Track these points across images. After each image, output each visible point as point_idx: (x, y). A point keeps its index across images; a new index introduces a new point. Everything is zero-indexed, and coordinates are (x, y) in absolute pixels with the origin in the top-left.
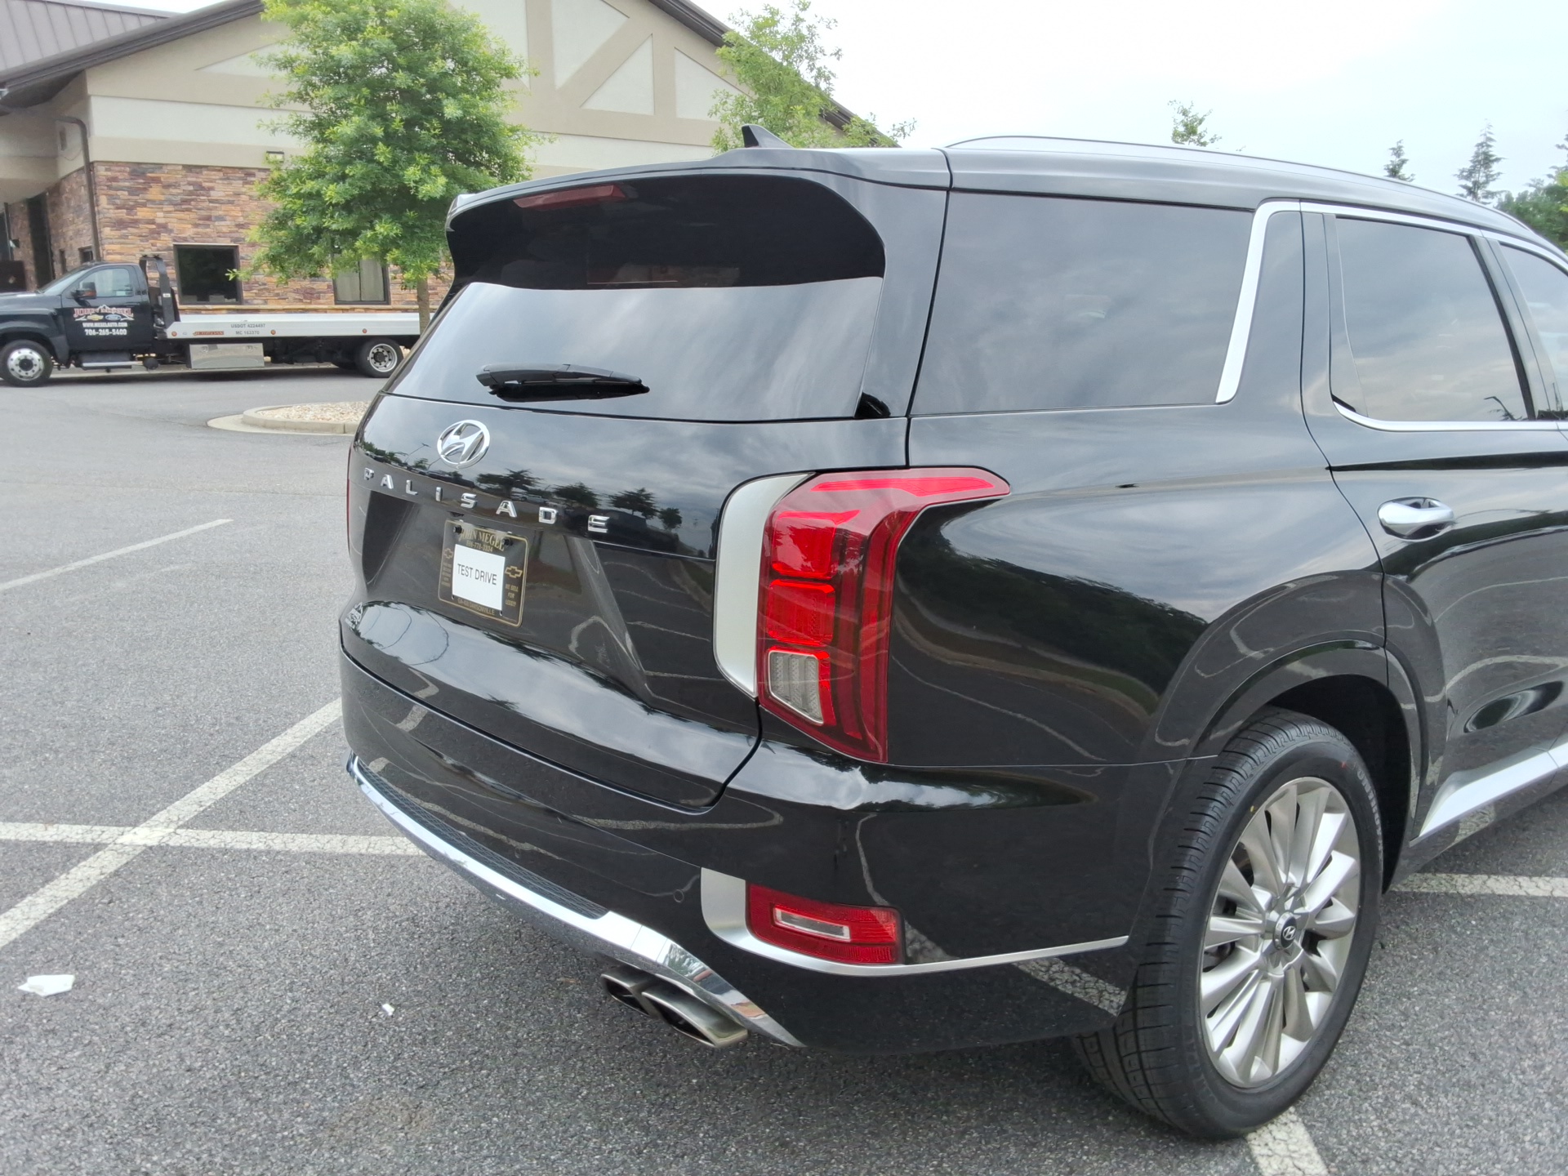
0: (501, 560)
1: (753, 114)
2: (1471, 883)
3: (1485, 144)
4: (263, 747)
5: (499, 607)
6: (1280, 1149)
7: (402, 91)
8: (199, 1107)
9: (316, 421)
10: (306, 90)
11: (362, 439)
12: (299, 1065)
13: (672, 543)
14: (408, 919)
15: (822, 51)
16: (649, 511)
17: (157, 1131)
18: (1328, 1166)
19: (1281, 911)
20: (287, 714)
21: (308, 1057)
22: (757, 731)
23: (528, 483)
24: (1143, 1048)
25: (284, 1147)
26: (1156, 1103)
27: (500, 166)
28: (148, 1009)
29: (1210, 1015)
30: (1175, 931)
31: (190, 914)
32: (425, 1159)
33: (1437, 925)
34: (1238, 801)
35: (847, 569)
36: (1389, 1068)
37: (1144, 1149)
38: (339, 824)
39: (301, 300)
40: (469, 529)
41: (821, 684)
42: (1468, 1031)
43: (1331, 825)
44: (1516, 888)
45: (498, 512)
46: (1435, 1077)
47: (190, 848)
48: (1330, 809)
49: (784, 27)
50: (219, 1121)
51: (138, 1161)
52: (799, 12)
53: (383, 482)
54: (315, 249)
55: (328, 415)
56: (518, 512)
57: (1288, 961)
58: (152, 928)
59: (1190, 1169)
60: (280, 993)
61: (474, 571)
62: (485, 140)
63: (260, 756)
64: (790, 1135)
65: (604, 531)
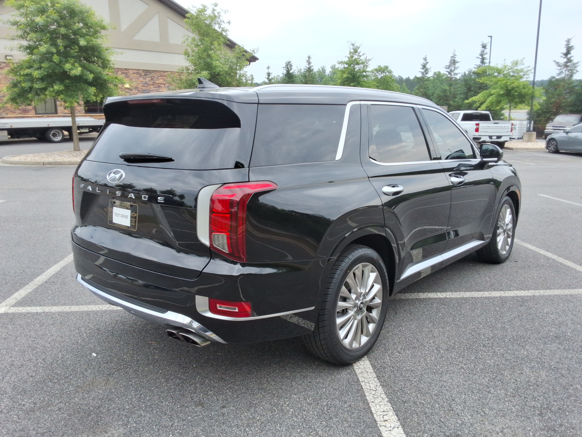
0: (130, 211)
1: (199, 44)
2: (424, 295)
3: (454, 57)
4: (35, 280)
5: (129, 225)
6: (362, 367)
7: (63, 35)
8: (37, 386)
9: (31, 161)
10: (24, 34)
11: (77, 174)
12: (67, 372)
13: (182, 204)
14: (96, 329)
15: (223, 22)
16: (174, 195)
17: (25, 393)
18: (374, 370)
19: (359, 300)
20: (41, 269)
21: (70, 370)
22: (210, 255)
23: (134, 187)
24: (321, 339)
25: (67, 394)
26: (326, 355)
27: (102, 63)
28: (13, 361)
29: (340, 329)
30: (328, 306)
31: (21, 333)
32: (112, 393)
33: (412, 307)
34: (344, 269)
35: (234, 210)
36: (394, 345)
37: (325, 370)
38: (67, 303)
39: (21, 113)
40: (118, 202)
41: (228, 243)
42: (416, 334)
43: (373, 276)
44: (436, 296)
45: (129, 197)
46: (406, 346)
47: (16, 313)
48: (372, 272)
49: (209, 12)
50: (44, 389)
51: (20, 402)
52: (214, 7)
53: (88, 188)
54: (30, 95)
55: (36, 158)
56: (135, 196)
57: (362, 314)
58: (9, 338)
59: (337, 374)
60: (57, 353)
61: (120, 215)
62: (96, 53)
63: (34, 283)
64: (223, 376)
65: (163, 202)
